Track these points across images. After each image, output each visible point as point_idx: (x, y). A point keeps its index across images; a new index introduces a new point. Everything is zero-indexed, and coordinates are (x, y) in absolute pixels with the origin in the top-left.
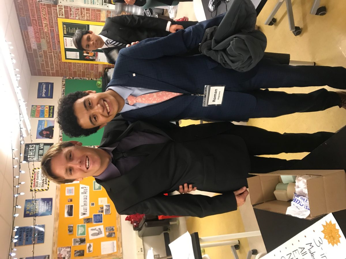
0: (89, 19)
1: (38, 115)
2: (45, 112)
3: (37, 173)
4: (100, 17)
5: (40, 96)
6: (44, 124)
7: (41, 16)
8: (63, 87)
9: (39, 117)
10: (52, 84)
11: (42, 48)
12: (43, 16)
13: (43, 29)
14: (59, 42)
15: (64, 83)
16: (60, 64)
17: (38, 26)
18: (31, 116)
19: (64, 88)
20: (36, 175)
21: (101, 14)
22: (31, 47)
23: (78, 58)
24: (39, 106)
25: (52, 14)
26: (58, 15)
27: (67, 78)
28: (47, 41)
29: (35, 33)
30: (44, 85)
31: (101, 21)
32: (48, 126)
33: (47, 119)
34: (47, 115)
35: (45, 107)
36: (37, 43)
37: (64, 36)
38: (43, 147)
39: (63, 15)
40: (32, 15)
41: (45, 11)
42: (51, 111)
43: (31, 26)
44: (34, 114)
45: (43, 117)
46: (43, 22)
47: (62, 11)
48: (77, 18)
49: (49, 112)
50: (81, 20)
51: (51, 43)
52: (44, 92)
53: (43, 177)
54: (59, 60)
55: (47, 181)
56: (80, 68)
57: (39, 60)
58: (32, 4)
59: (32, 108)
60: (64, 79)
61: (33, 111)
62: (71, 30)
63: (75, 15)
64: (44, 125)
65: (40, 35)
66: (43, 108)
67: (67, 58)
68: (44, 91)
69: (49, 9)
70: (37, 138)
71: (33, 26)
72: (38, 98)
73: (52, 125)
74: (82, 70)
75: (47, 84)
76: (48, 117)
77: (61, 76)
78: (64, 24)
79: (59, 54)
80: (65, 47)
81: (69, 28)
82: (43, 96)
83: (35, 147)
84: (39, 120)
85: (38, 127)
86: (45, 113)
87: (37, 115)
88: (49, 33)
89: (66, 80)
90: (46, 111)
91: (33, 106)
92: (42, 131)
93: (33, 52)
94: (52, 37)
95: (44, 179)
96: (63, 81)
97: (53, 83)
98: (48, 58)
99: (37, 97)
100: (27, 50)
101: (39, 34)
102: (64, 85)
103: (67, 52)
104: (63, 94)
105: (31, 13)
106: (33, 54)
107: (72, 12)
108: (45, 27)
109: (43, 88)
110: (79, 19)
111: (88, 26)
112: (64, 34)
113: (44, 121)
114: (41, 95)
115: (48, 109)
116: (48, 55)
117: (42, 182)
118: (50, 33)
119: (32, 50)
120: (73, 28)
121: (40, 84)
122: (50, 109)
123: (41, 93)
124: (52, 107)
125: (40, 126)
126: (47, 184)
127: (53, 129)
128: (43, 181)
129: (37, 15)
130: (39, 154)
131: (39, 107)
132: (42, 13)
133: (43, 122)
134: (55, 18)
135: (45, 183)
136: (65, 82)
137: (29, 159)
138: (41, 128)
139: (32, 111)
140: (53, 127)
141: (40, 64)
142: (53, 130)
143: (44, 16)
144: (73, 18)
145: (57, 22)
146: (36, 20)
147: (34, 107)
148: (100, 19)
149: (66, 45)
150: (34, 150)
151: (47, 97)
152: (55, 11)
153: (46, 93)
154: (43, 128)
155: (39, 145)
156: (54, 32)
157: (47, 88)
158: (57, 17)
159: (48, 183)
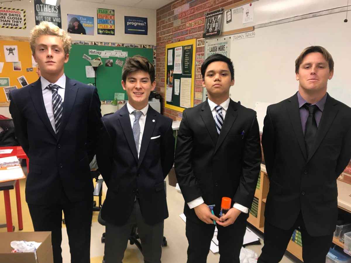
0: (196, 78)
1: (101, 17)
2: (105, 25)
3: (18, 14)
4: (198, 92)
5: (127, 19)
6: (88, 24)
7: (197, 18)
8: (141, 45)
9: (98, 18)
10: (145, 33)
11: (174, 21)
12: (197, 20)
13: (188, 21)
14: (179, 41)
15: (148, 47)
16: (164, 42)
17: (190, 15)
18: (99, 9)
19: (139, 47)
20: (15, 13)
21: (200, 93)
22: (175, 8)
23: (168, 65)
24: (114, 17)
25: (199, 31)
26: (198, 39)
27: (155, 51)
28: (180, 26)
29: (184, 12)
30: (143, 24)
31: (195, 92)
32: (85, 28)
33: (96, 26)
34: (101, 27)
35: (112, 25)
36: (178, 14)
37: (183, 46)
38: (56, 22)
39: (199, 45)
40: (197, 7)
41: (201, 23)
42: (107, 32)
43: (190, 8)
44: (102, 12)
45: (99, 23)
46: (193, 21)
47: (202, 45)
48: (197, 63)
49: (105, 30)
50: (195, 68)
51: (179, 31)
52: (133, 23)
53: (13, 21)
54: (167, 41)
55: (8, 26)
56: (162, 66)
57: (166, 18)
58: (206, 7)
59: (110, 11)
60: (152, 47)
61: (106, 12)
62: (187, 55)
63: (199, 60)
64: (86, 23)
65: (184, 18)
66: (111, 23)
67: (169, 50)
68: (136, 24)
69: (202, 28)
70: (68, 15)
71: (189, 10)
72: (125, 17)
73: (87, 32)
74: (161, 68)
75: (146, 28)
76: (99, 28)
77: (157, 44)
78: (192, 46)
79: (171, 41)
80: (175, 48)
81: (189, 53)
82: (128, 22)
83: (55, 13)
84: (93, 18)
85: (84, 17)
86: (103, 25)
87: (100, 15)
88: (185, 28)
89: (151, 50)
90: (107, 26)
91: (114, 11)
92: (79, 21)
93: (172, 10)
94: (182, 32)
95: (10, 22)
96: (150, 46)
97: (147, 34)
98: (169, 29)
99: (126, 15)
100: (173, 4)
101: (184, 16)
102: (144, 47)
103: (172, 50)
104: (131, 46)
105: (199, 7)
106: (171, 11)
107: (201, 57)
108: (190, 23)
109: (139, 22)
110: (196, 66)
111: (190, 77)
112: (184, 46)
113: (93, 23)
114: (129, 20)
115: (109, 27)
116: (170, 28)
117: (5, 20)
118: (186, 30)
119: (173, 10)
120: (188, 57)
121: (145, 20)
122: (109, 30)
123: (131, 20)
124: (112, 33)
125: (85, 19)
126: (4, 25)
127: (82, 34)
128: (8, 20)
129: (197, 14)
130: (45, 17)
131: (112, 17)
132: (199, 20)
133: (91, 23)
134: (196, 36)
135: (5, 23)
136: (148, 49)
137: (38, 6)
138: (83, 20)
139: (106, 10)
140: (84, 33)
141: (164, 19)
142: (80, 34)
143: (197, 23)
144: (197, 58)
145: (193, 39)
146: (194, 12)
147: (112, 12)
148: (196, 91)
149: (177, 50)
150: (50, 12)
151: (127, 27)
152: (201, 35)
153: (132, 27)
154: (81, 22)
155: (58, 17)
156: (186, 35)
157: (138, 27)
158: (197, 38)
159: (6, 26)
